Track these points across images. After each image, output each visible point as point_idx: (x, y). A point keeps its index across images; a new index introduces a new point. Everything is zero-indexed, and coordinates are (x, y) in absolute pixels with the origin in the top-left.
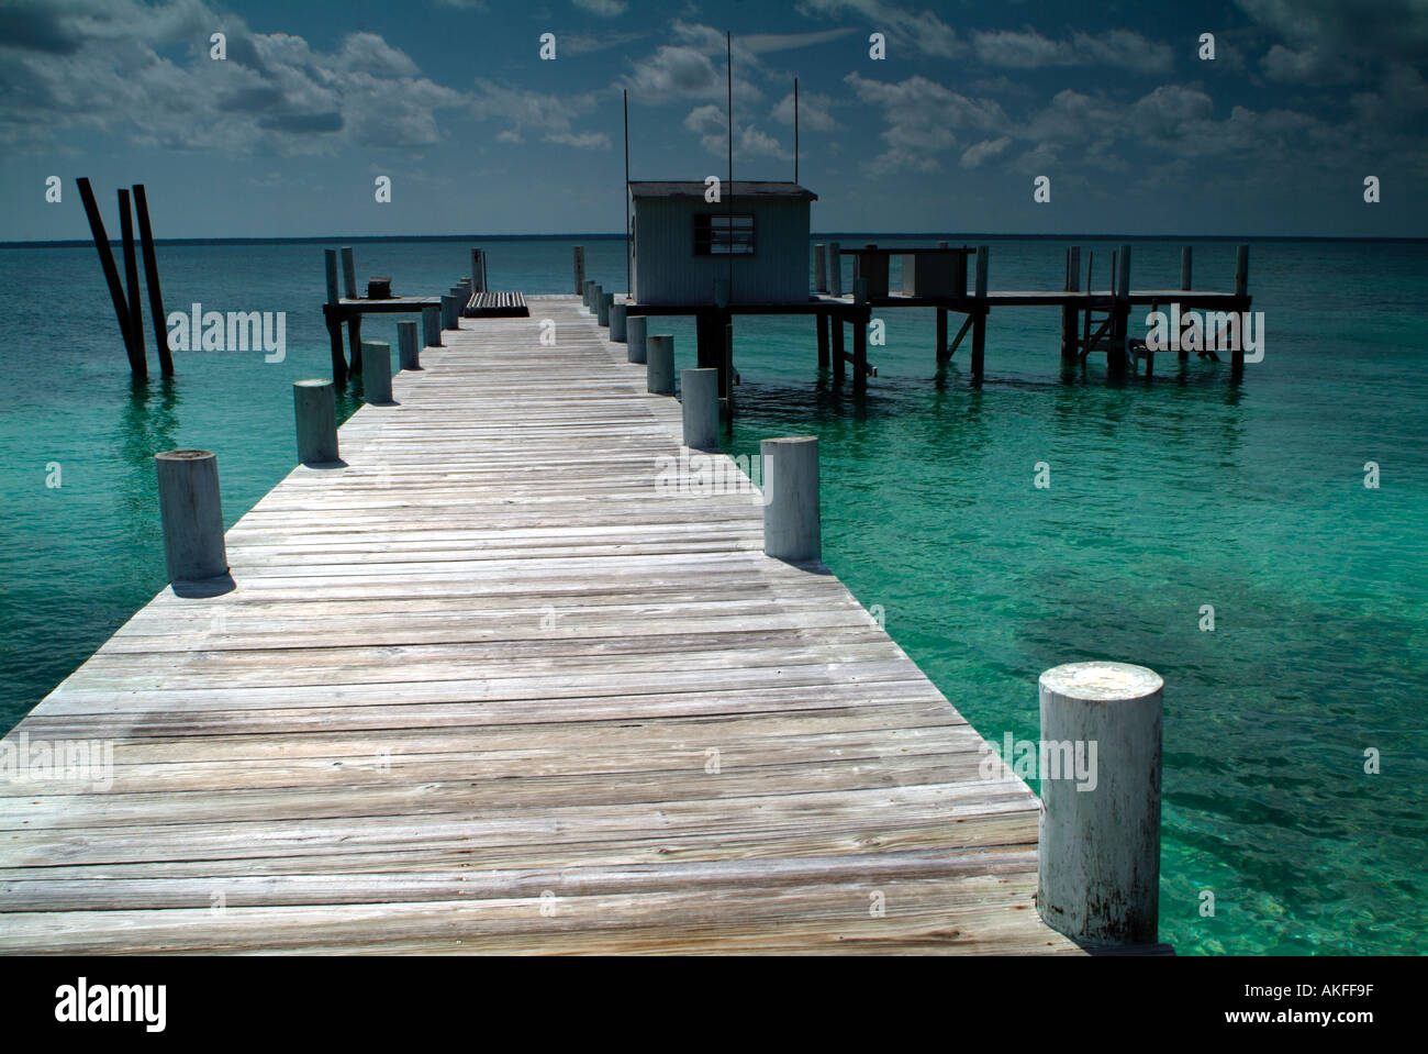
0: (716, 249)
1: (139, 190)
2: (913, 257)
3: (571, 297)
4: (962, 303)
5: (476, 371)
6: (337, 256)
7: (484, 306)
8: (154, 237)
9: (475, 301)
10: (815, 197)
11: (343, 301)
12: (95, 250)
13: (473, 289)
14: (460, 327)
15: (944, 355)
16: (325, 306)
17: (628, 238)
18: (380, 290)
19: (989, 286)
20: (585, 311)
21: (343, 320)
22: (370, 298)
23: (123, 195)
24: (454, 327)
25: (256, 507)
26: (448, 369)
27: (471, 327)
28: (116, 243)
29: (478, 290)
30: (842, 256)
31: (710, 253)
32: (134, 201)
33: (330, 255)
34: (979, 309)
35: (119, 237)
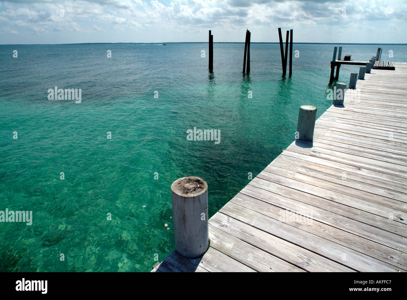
1: (292, 31)
5: (376, 93)
7: (379, 66)
9: (376, 64)
11: (337, 61)
12: (279, 44)
13: (376, 60)
14: (371, 73)
16: (331, 62)
18: (348, 58)
21: (336, 66)
22: (344, 60)
23: (288, 32)
24: (369, 72)
26: (366, 90)
27: (375, 73)
28: (284, 43)
29: (378, 60)
32: (290, 33)
33: (336, 48)
35: (285, 42)
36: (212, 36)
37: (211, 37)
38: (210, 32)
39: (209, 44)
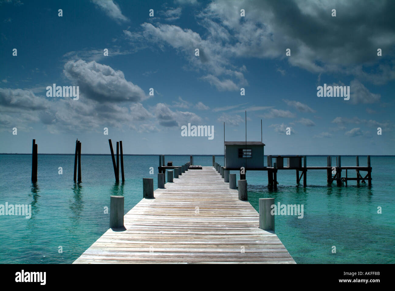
0: (244, 156)
1: (121, 142)
2: (289, 158)
3: (211, 167)
4: (301, 169)
6: (161, 158)
7: (193, 167)
8: (123, 154)
9: (191, 166)
10: (265, 145)
11: (162, 166)
12: (111, 156)
13: (190, 164)
15: (298, 181)
16: (158, 167)
17: (224, 156)
18: (170, 164)
19: (307, 165)
20: (214, 169)
22: (168, 166)
23: (118, 143)
25: (127, 213)
29: (191, 165)
30: (272, 158)
31: (242, 157)
32: (120, 145)
34: (305, 170)
35: (116, 154)
36: (36, 145)
37: (35, 147)
38: (34, 141)
39: (32, 156)
